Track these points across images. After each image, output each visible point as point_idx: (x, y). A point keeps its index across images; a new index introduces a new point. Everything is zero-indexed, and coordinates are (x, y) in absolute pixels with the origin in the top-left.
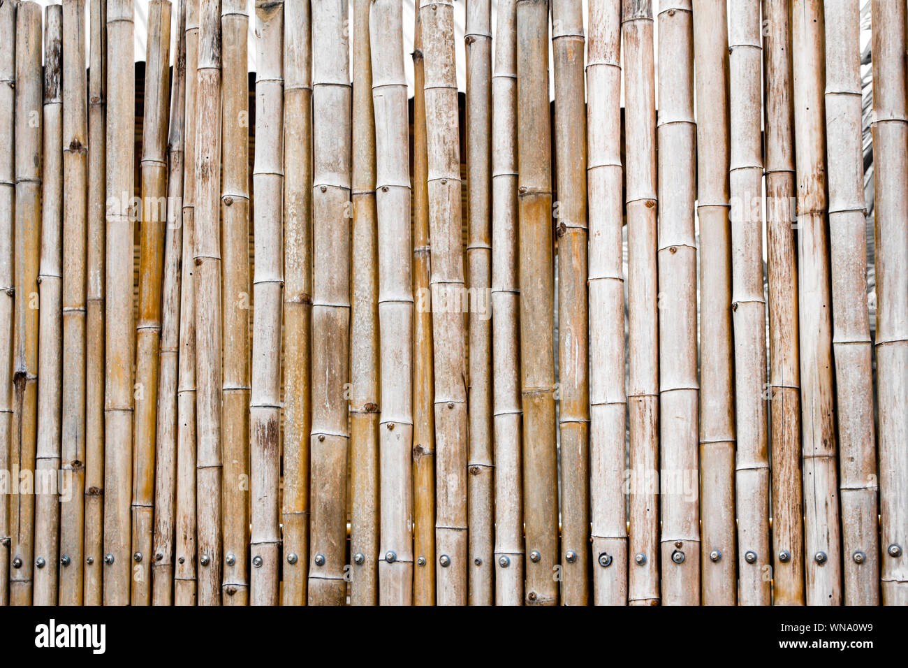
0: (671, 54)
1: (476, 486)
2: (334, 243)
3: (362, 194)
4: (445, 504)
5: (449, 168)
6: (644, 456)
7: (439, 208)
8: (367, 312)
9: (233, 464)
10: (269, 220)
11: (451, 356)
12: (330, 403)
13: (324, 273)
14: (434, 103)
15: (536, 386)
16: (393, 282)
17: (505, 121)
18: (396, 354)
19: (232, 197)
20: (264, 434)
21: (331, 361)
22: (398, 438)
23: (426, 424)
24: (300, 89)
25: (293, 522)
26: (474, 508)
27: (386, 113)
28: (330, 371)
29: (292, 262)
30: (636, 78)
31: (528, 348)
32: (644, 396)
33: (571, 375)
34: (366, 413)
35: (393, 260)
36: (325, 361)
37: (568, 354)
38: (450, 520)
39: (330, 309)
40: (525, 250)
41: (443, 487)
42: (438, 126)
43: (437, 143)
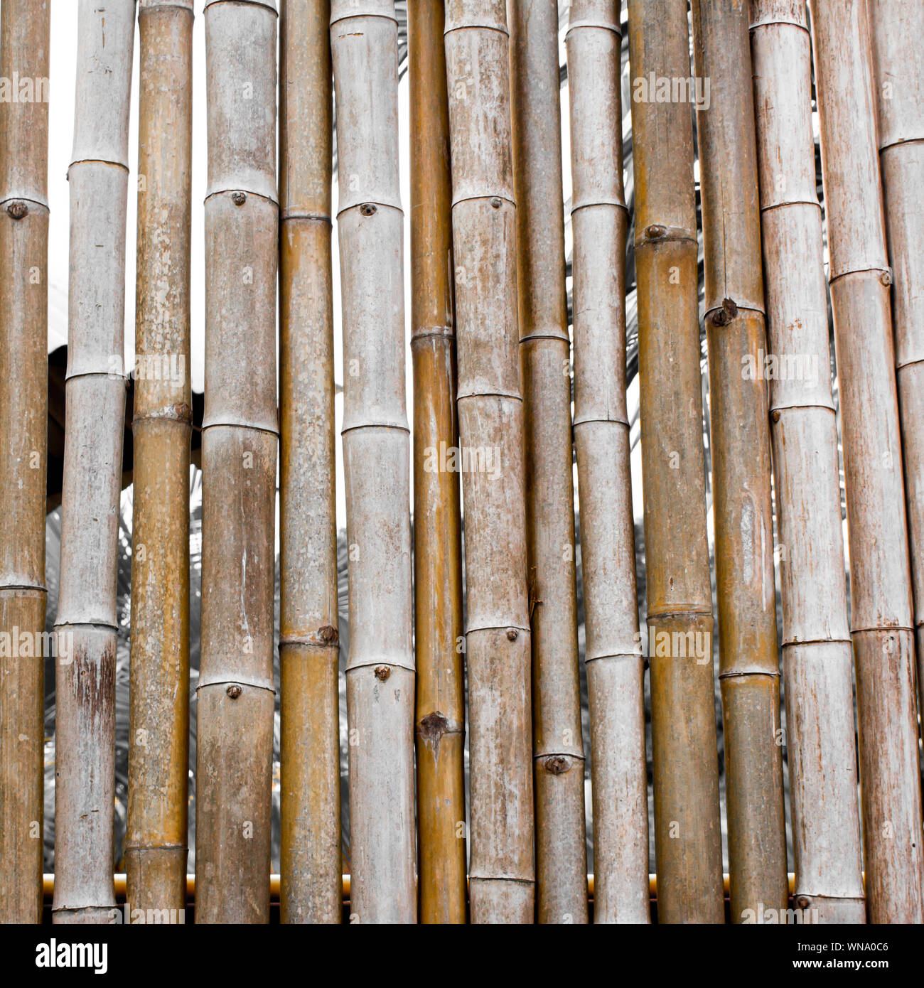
0: (908, 24)
1: (559, 797)
2: (258, 305)
3: (309, 218)
4: (500, 830)
5: (504, 179)
6: (903, 744)
7: (486, 252)
8: (320, 447)
9: (20, 743)
10: (108, 254)
11: (511, 539)
12: (251, 621)
13: (238, 361)
14: (476, 57)
15: (690, 602)
16: (383, 389)
17: (604, 108)
18: (390, 531)
19: (26, 202)
20: (94, 681)
21: (251, 538)
22: (397, 697)
23: (449, 671)
24: (180, 7)
25: (159, 865)
26: (553, 838)
27: (369, 68)
28: (250, 557)
29: (159, 338)
30: (850, 57)
31: (671, 529)
32: (898, 629)
33: (755, 585)
34: (320, 645)
35: (383, 349)
36: (238, 538)
37: (747, 546)
38: (511, 862)
39: (251, 434)
40: (662, 345)
41: (497, 798)
42: (485, 99)
43: (482, 130)
